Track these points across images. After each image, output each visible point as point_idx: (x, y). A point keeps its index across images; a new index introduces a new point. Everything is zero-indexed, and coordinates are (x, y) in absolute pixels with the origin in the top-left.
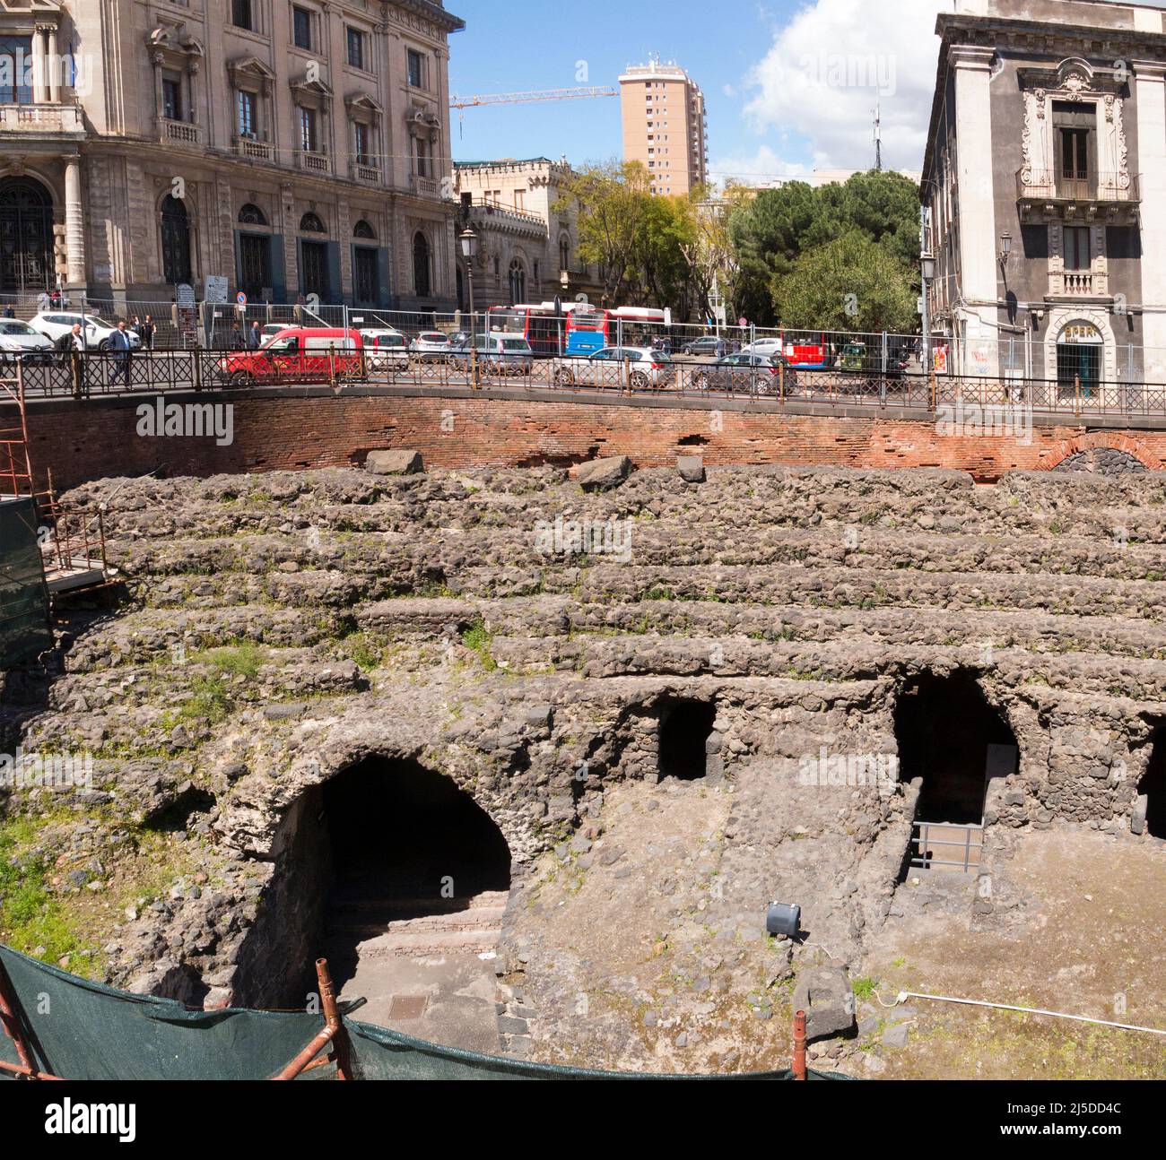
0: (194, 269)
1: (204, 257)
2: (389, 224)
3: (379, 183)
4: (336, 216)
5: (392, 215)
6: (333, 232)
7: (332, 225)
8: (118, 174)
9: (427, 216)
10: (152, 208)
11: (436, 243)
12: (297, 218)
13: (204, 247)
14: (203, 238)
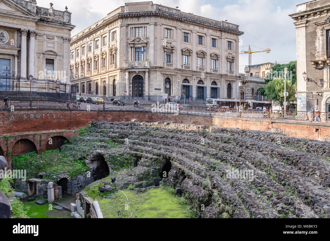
0: (171, 93)
1: (173, 90)
2: (220, 82)
3: (218, 73)
4: (206, 81)
5: (221, 80)
6: (206, 84)
7: (206, 83)
8: (155, 74)
9: (231, 80)
10: (163, 81)
11: (234, 86)
12: (196, 81)
13: (174, 88)
14: (173, 86)
